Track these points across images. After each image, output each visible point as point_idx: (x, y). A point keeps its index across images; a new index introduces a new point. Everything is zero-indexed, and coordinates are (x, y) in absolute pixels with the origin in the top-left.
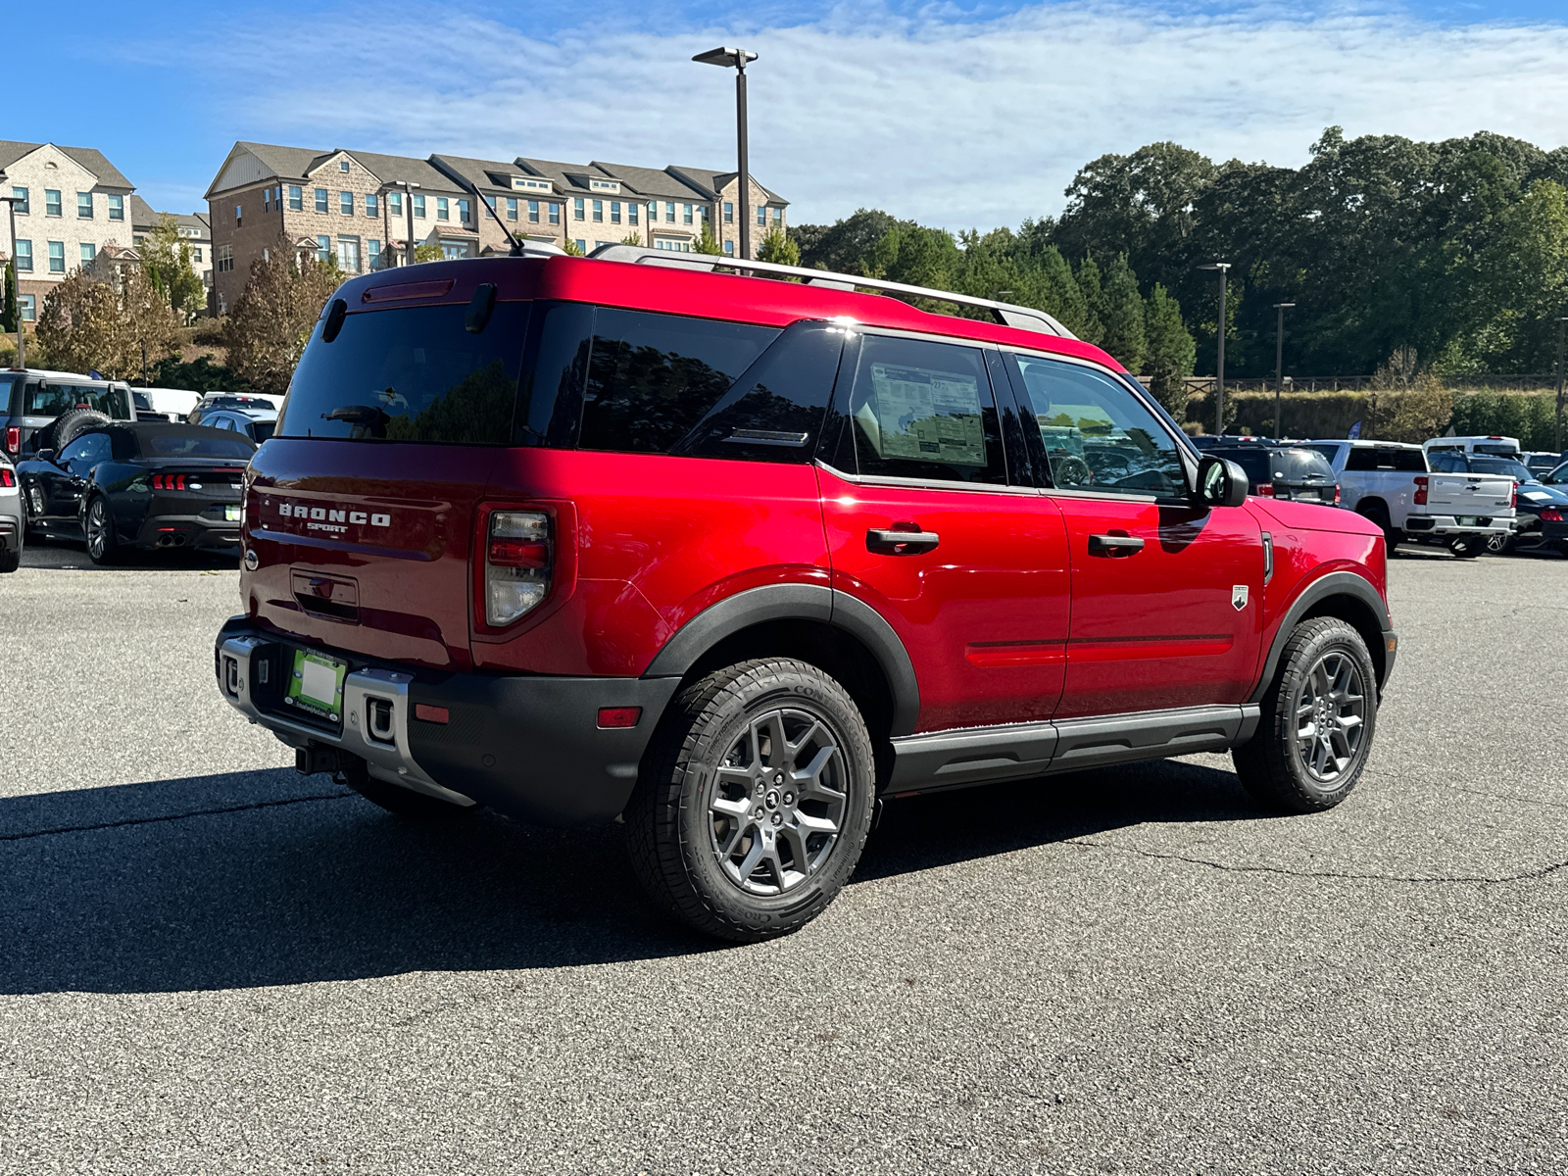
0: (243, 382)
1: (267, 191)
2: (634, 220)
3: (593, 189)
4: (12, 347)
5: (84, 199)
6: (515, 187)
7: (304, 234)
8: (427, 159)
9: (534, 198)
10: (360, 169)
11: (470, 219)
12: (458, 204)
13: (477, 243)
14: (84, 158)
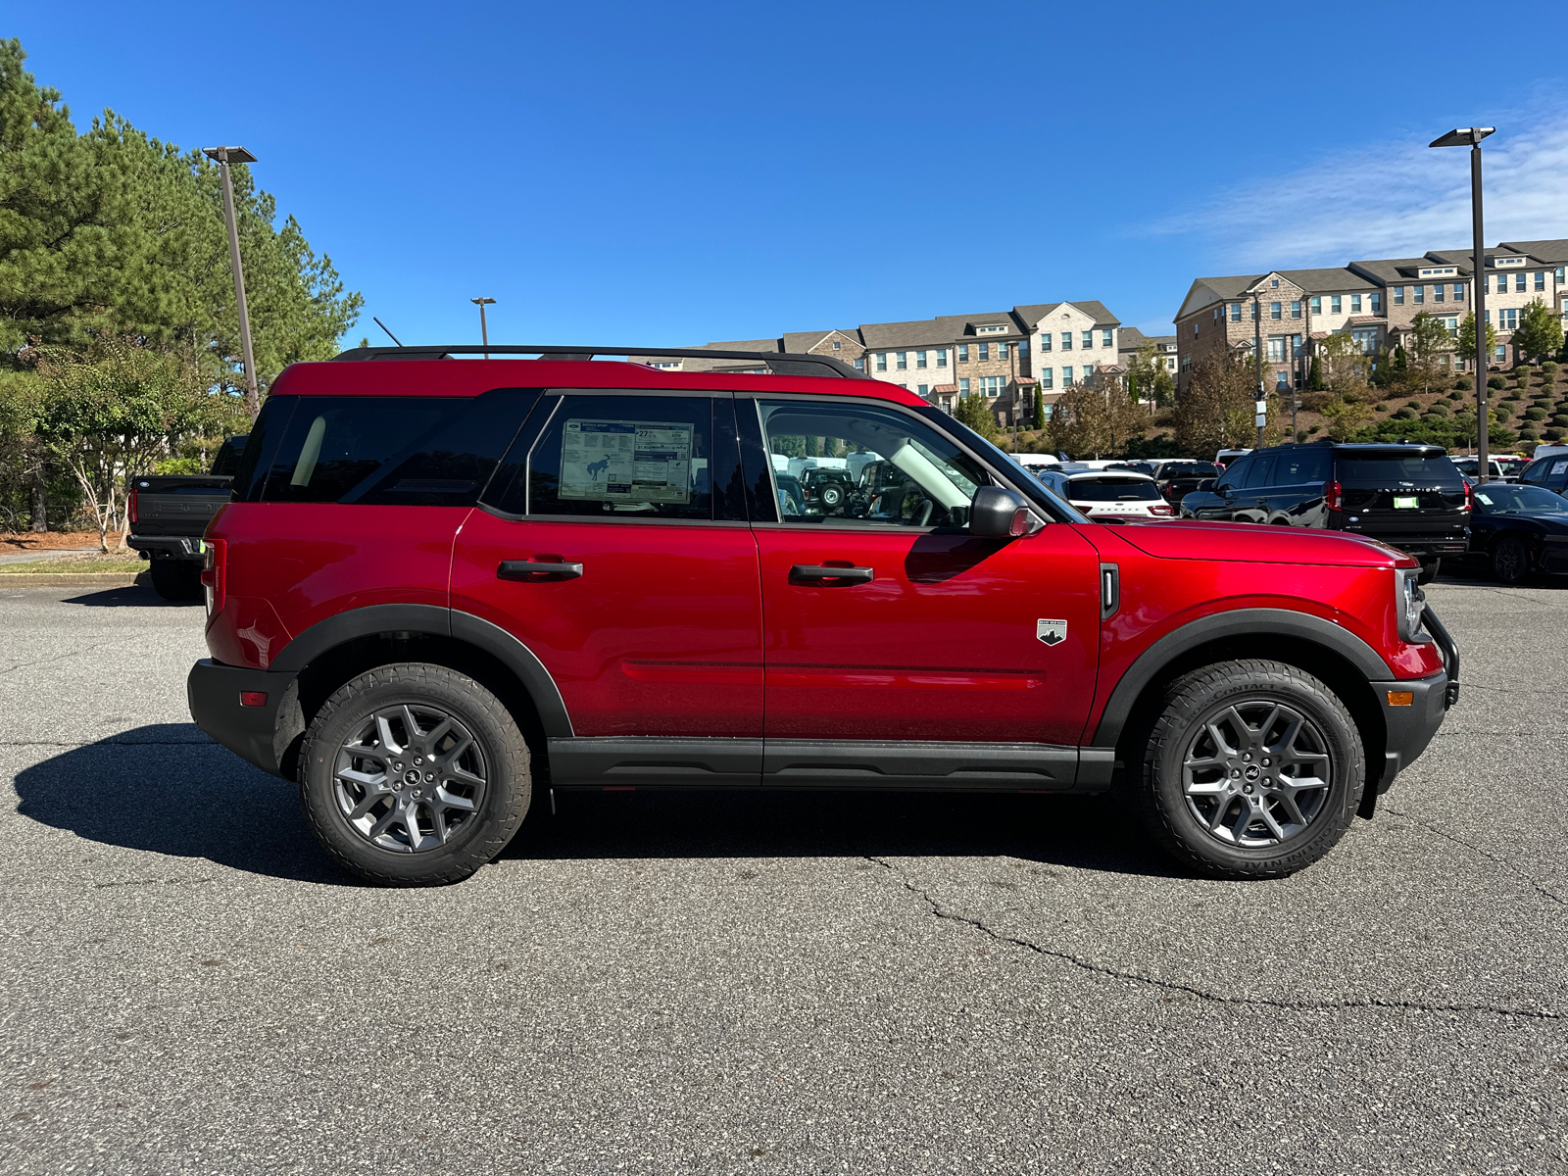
0: (1186, 450)
1: (1216, 311)
2: (1540, 286)
3: (1498, 266)
4: (1035, 439)
5: (1087, 335)
6: (1422, 276)
7: (1242, 338)
8: (1346, 266)
9: (1439, 283)
10: (1287, 283)
11: (1380, 308)
12: (1369, 297)
13: (1385, 326)
14: (1086, 308)
